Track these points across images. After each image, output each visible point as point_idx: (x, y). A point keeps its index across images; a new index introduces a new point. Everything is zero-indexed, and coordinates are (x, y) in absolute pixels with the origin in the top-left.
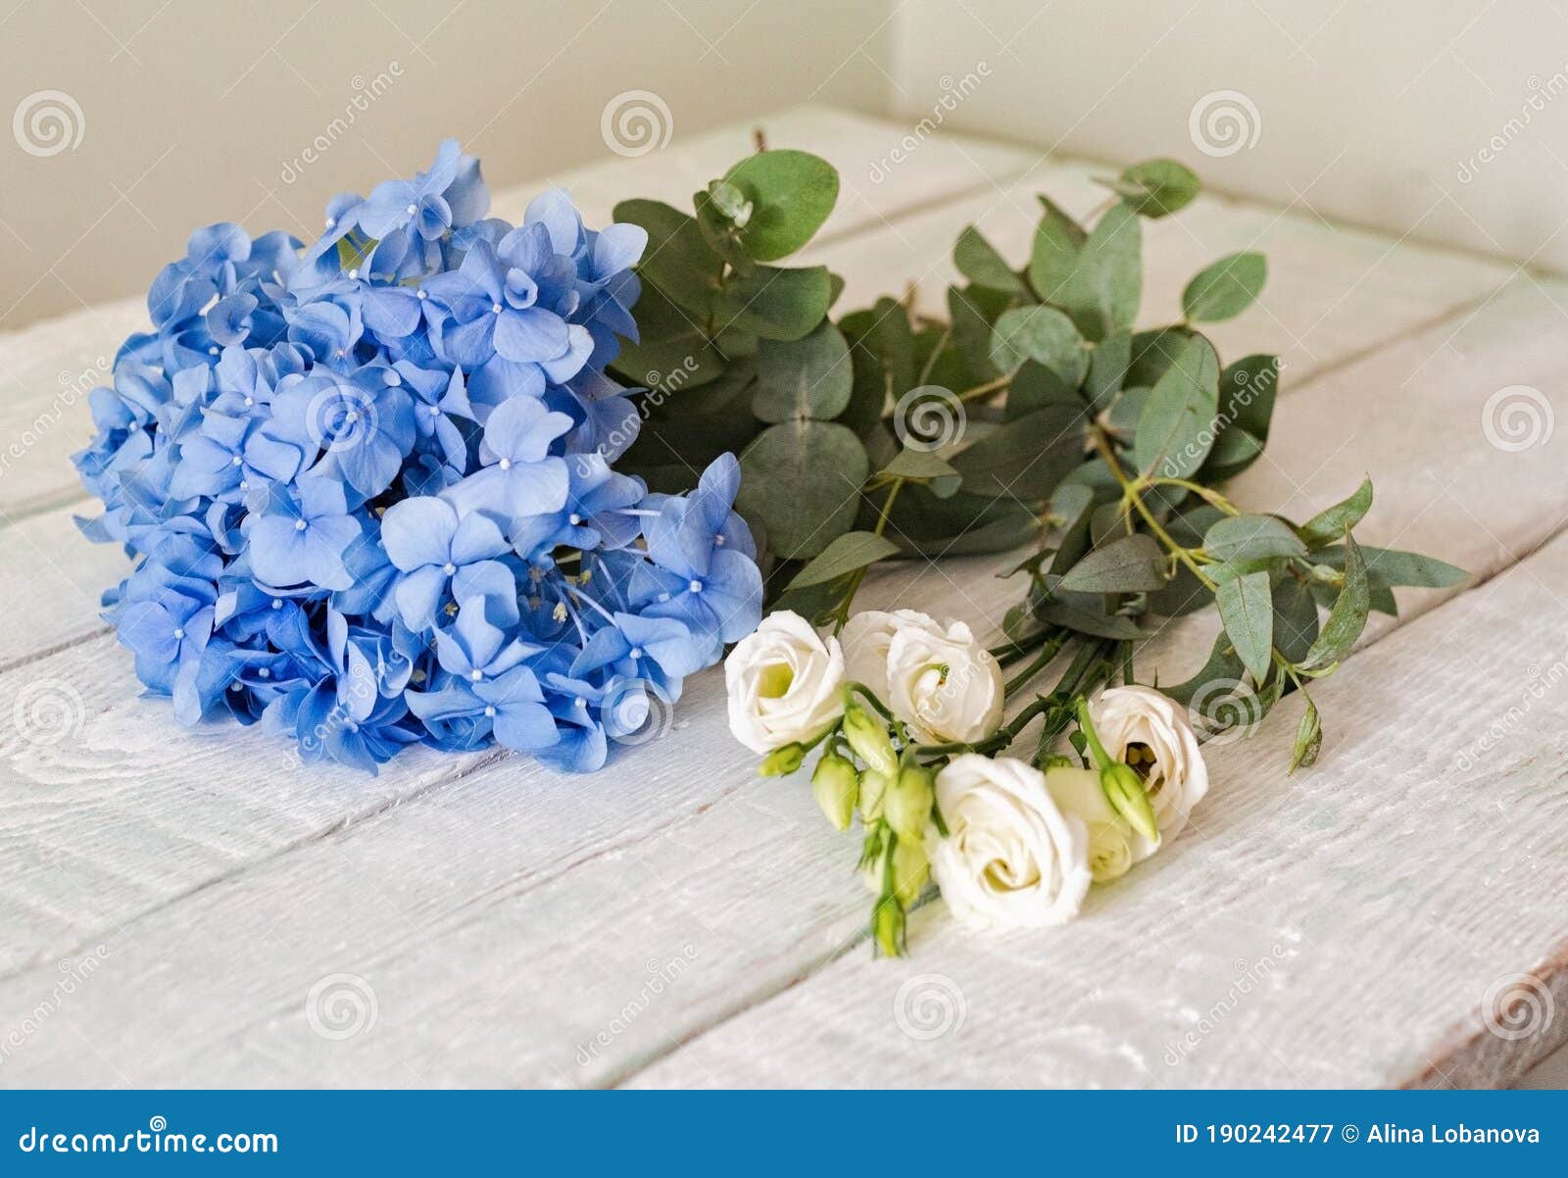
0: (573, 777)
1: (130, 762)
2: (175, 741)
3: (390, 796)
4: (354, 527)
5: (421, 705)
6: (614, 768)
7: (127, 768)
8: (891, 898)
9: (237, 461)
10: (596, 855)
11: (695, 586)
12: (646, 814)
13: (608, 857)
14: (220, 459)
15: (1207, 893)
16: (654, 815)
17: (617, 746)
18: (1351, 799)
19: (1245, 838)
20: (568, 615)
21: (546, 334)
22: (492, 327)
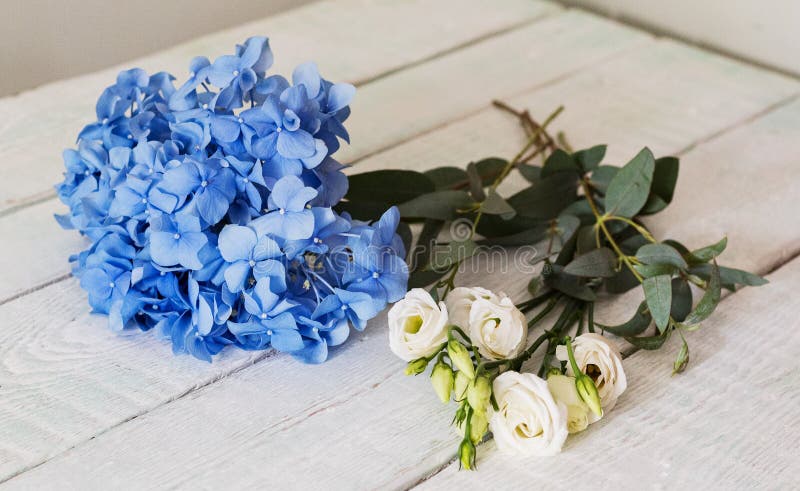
0: (310, 366)
1: (87, 350)
2: (109, 339)
3: (218, 373)
4: (204, 239)
5: (234, 328)
6: (330, 362)
7: (85, 353)
8: (468, 440)
9: (144, 201)
10: (322, 409)
11: (375, 275)
12: (347, 388)
13: (328, 410)
14: (135, 200)
15: (624, 441)
16: (351, 388)
17: (333, 350)
18: (699, 391)
19: (645, 411)
20: (311, 286)
21: (304, 145)
22: (276, 139)
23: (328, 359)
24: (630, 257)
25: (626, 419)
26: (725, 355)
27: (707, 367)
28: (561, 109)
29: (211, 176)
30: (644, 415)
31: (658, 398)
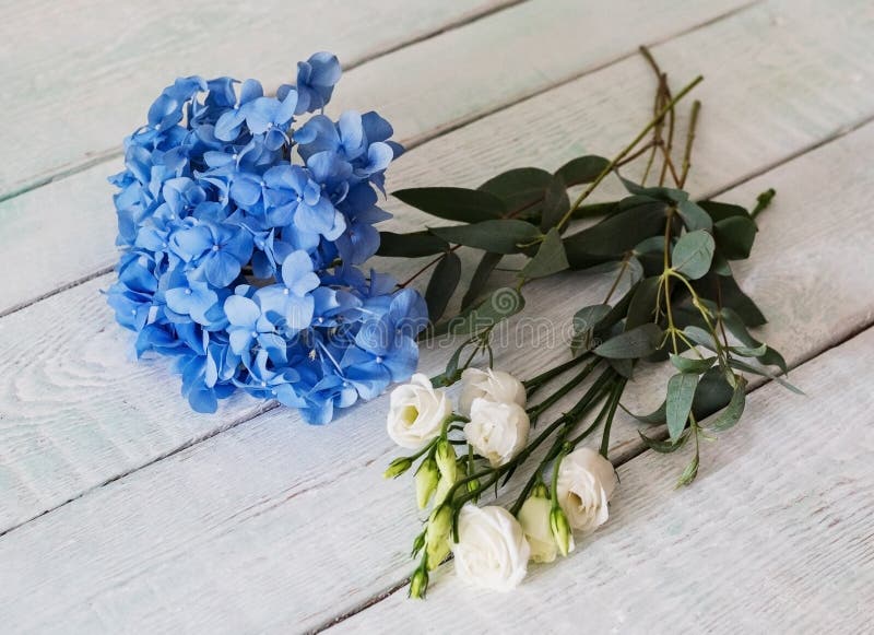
0: (314, 427)
3: (219, 425)
4: (214, 298)
6: (336, 423)
8: (423, 569)
9: (165, 245)
10: (304, 491)
11: (378, 360)
12: (340, 462)
13: (309, 492)
15: (592, 577)
16: (343, 463)
17: (339, 411)
18: (697, 513)
19: (630, 535)
20: (318, 357)
21: (322, 218)
22: (295, 210)
23: (334, 419)
24: (678, 331)
27: (719, 479)
28: (700, 79)
29: (223, 241)
30: (628, 540)
31: (649, 519)
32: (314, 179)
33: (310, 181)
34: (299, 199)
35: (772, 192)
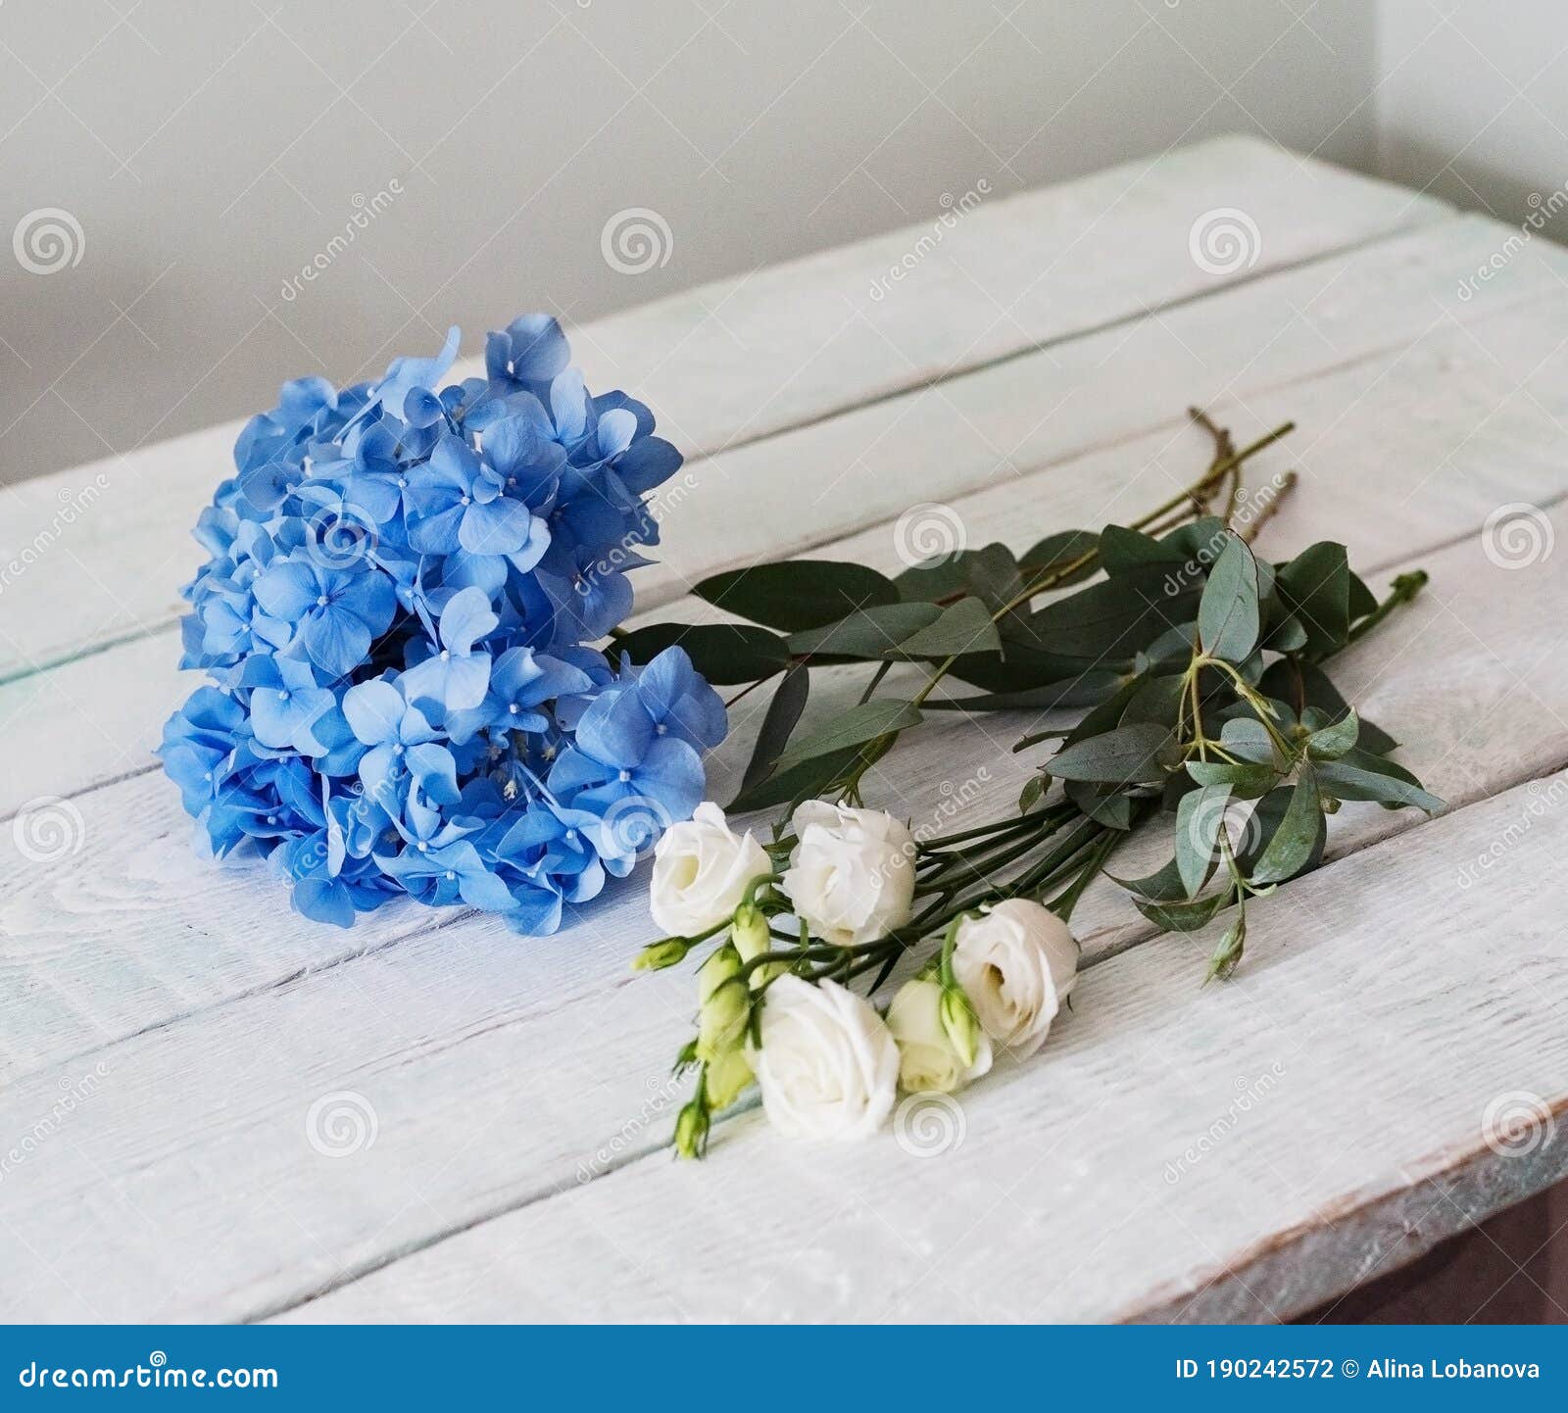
0: (527, 939)
1: (153, 894)
2: (204, 874)
3: (360, 947)
4: (327, 698)
5: (386, 865)
7: (149, 900)
9: (246, 629)
10: (499, 1027)
11: (623, 777)
12: (571, 985)
13: (509, 1028)
14: (234, 625)
15: (1031, 1115)
16: (576, 987)
17: (575, 912)
18: (1245, 1018)
19: (1109, 1056)
20: (520, 792)
21: (508, 529)
22: (459, 521)
23: (561, 928)
25: (1064, 1072)
26: (1344, 947)
27: (1292, 970)
28: (1289, 428)
29: (336, 588)
30: (1105, 1062)
31: (1152, 1030)
32: (493, 466)
33: (484, 467)
34: (465, 501)
35: (1423, 577)
